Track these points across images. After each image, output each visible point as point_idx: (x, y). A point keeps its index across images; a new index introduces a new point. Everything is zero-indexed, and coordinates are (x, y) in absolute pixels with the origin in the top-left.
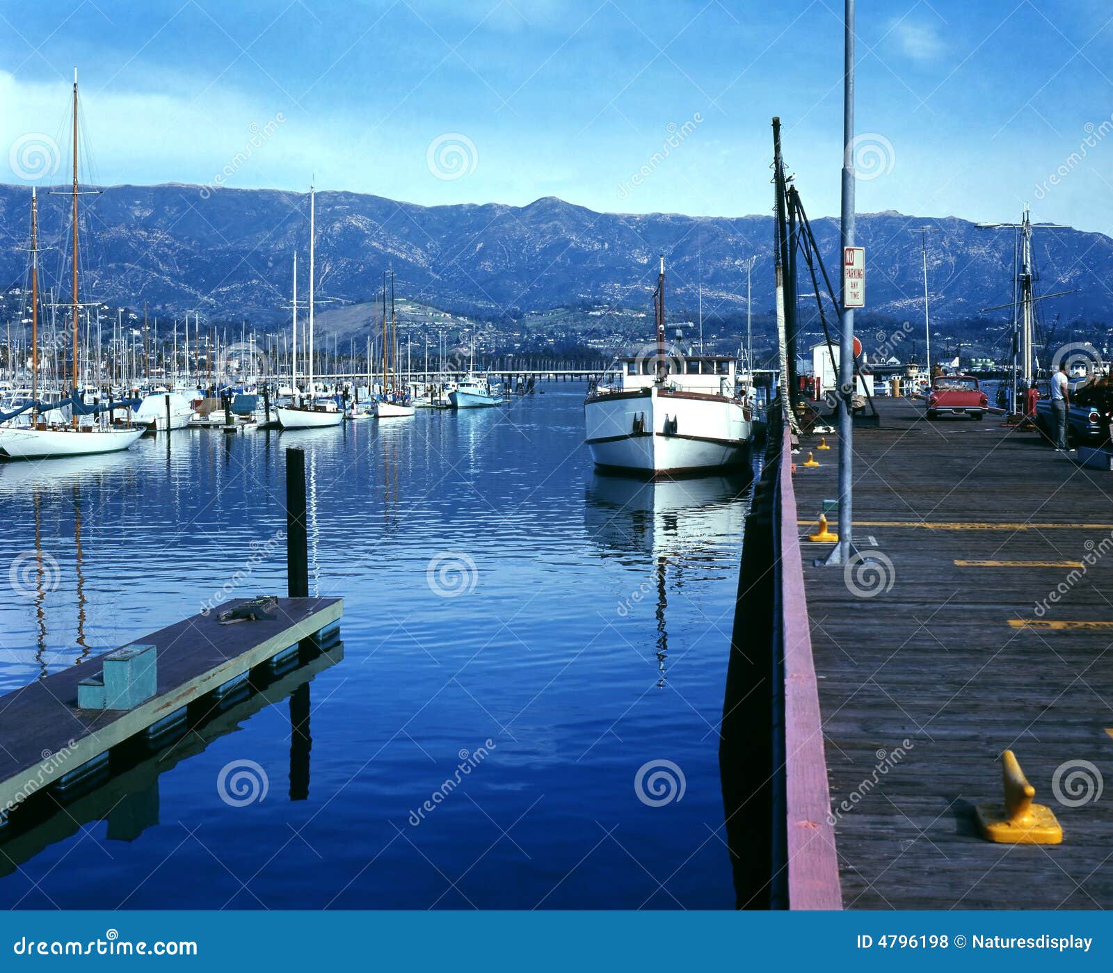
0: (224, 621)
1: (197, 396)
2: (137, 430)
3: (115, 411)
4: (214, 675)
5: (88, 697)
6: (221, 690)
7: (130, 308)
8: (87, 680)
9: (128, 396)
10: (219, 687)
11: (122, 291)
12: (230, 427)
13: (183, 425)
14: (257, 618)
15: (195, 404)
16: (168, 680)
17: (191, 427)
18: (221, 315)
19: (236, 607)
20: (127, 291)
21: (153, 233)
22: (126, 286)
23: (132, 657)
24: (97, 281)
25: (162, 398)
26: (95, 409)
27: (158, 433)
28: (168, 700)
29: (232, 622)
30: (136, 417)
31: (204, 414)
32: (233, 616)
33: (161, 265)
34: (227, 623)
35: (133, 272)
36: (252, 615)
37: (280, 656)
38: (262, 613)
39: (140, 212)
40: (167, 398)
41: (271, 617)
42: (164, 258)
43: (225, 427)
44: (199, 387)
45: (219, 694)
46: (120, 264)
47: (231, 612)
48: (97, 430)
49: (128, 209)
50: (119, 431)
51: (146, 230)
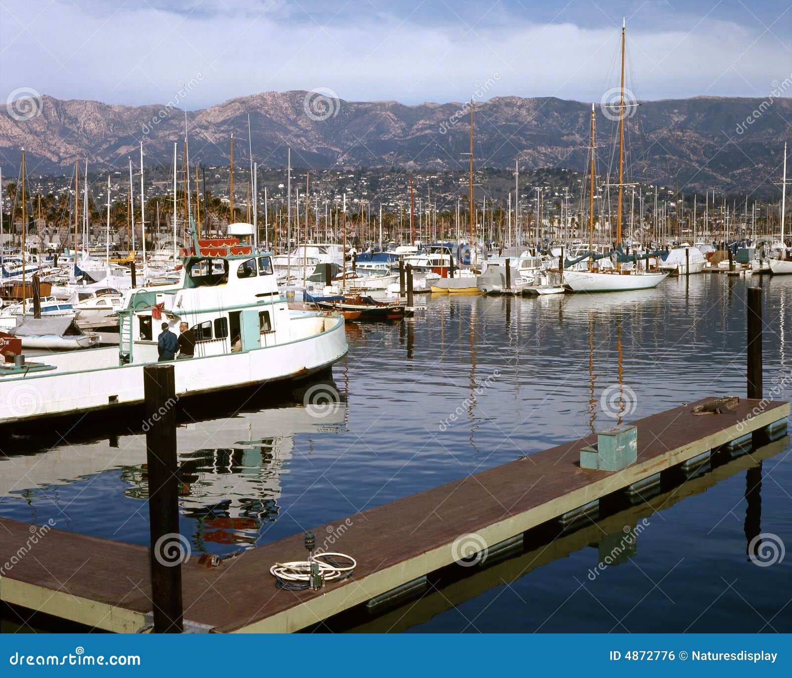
0: (697, 412)
1: (711, 249)
2: (663, 274)
3: (650, 260)
4: (681, 452)
5: (587, 461)
6: (688, 463)
7: (669, 186)
8: (587, 448)
9: (661, 250)
10: (686, 461)
11: (663, 175)
12: (732, 272)
13: (698, 271)
14: (721, 412)
15: (709, 256)
16: (646, 452)
17: (704, 272)
18: (734, 191)
19: (708, 403)
20: (667, 175)
21: (686, 132)
22: (666, 170)
23: (619, 433)
24: (646, 168)
25: (684, 251)
26: (634, 259)
27: (680, 276)
28: (645, 467)
29: (702, 414)
30: (664, 265)
31: (714, 263)
32: (704, 410)
33: (692, 156)
34: (698, 414)
35: (672, 161)
36: (718, 410)
37: (736, 442)
38: (726, 408)
39: (678, 119)
40: (687, 250)
41: (733, 412)
42: (694, 151)
43: (729, 272)
44: (714, 243)
45: (686, 466)
46: (662, 156)
47: (703, 407)
48: (634, 273)
49: (669, 116)
50: (649, 274)
51: (682, 131)
